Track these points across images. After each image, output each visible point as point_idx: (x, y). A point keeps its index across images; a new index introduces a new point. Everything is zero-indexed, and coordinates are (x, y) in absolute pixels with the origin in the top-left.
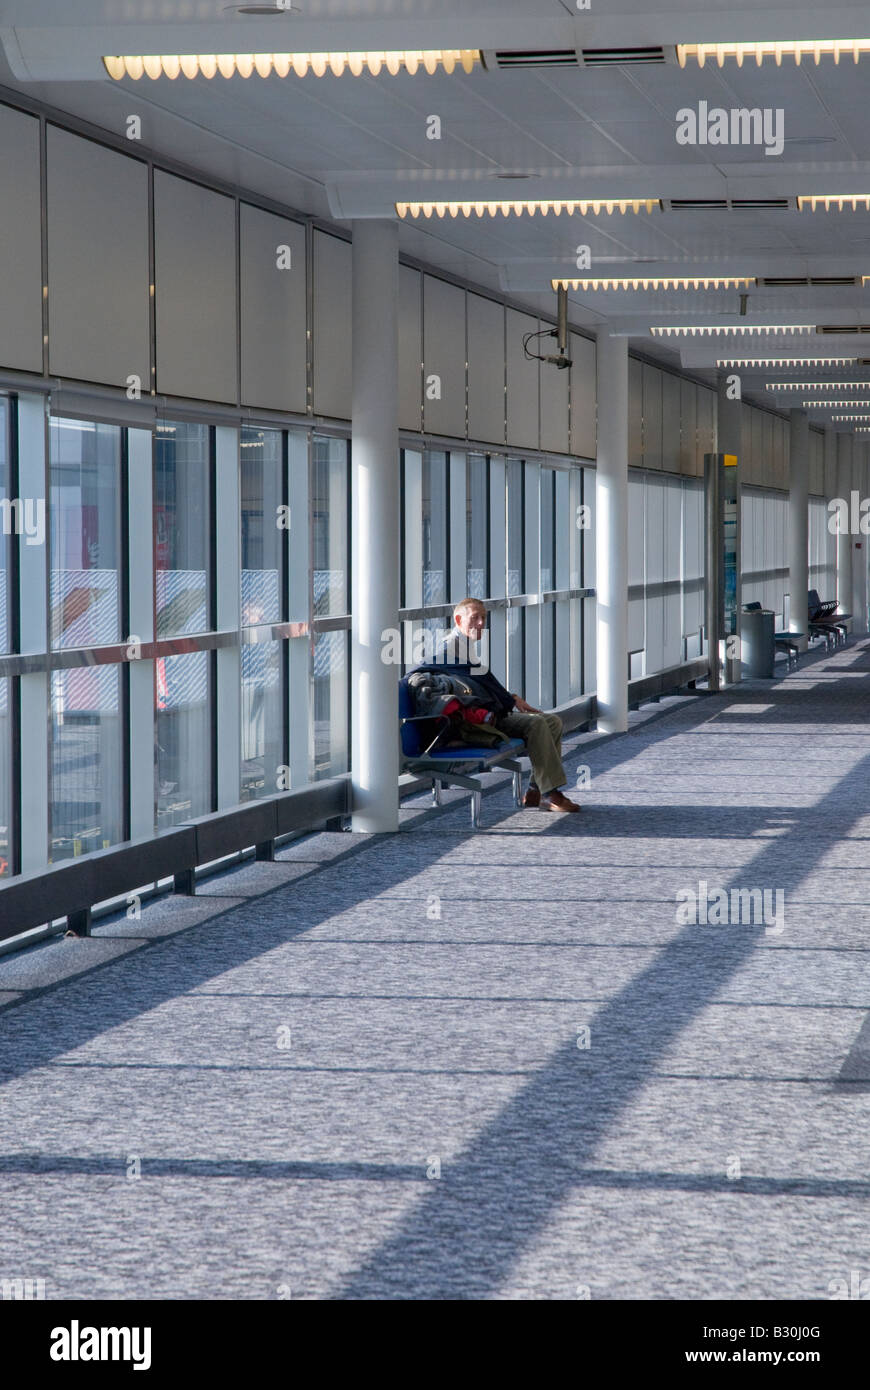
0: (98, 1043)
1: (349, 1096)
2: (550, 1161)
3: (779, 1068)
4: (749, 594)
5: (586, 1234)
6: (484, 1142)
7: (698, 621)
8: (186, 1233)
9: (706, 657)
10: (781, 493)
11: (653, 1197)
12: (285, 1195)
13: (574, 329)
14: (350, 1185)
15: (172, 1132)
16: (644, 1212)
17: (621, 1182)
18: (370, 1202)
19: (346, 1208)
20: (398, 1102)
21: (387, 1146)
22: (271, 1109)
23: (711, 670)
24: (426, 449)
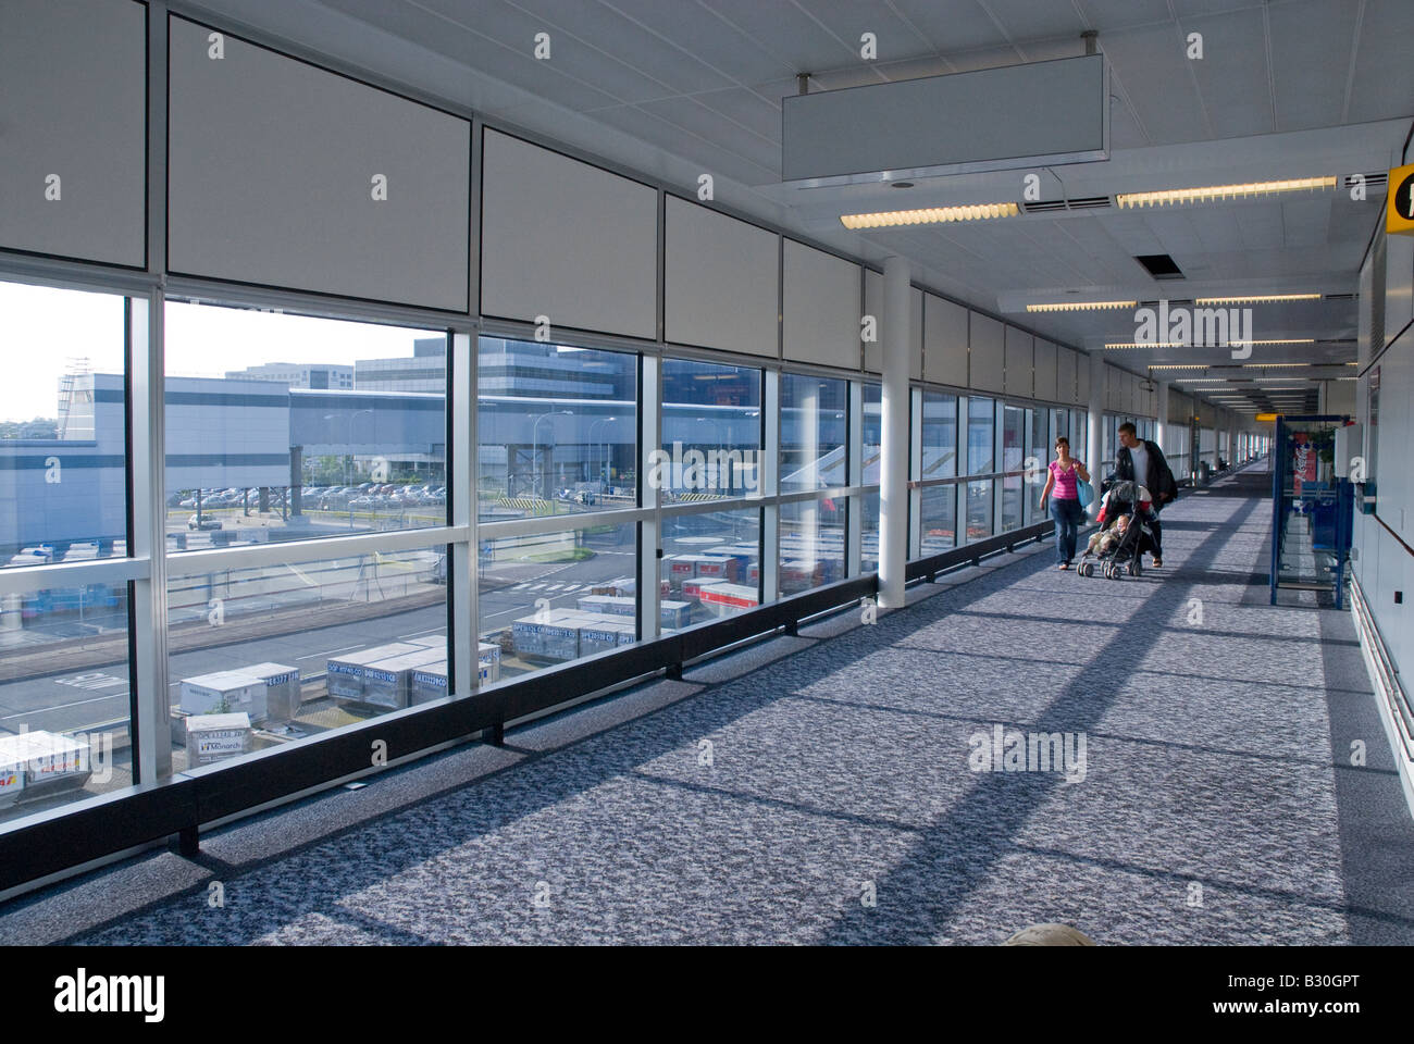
0: (1018, 583)
1: (1093, 602)
2: (1153, 623)
3: (1222, 600)
4: (1201, 458)
5: (1167, 645)
6: (1134, 617)
7: (1186, 466)
8: (1050, 638)
9: (1188, 477)
10: (1212, 429)
11: (1186, 635)
12: (1077, 629)
13: (1154, 381)
14: (1095, 627)
15: (1042, 610)
16: (1184, 639)
17: (1176, 630)
18: (1102, 632)
19: (1095, 634)
20: (1108, 604)
21: (1105, 616)
22: (1071, 604)
23: (1190, 481)
24: (1108, 415)
